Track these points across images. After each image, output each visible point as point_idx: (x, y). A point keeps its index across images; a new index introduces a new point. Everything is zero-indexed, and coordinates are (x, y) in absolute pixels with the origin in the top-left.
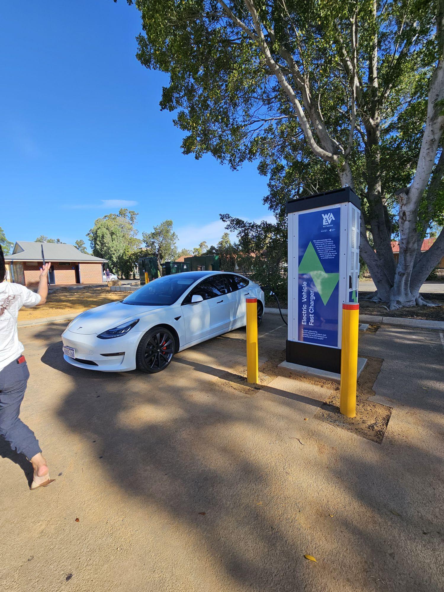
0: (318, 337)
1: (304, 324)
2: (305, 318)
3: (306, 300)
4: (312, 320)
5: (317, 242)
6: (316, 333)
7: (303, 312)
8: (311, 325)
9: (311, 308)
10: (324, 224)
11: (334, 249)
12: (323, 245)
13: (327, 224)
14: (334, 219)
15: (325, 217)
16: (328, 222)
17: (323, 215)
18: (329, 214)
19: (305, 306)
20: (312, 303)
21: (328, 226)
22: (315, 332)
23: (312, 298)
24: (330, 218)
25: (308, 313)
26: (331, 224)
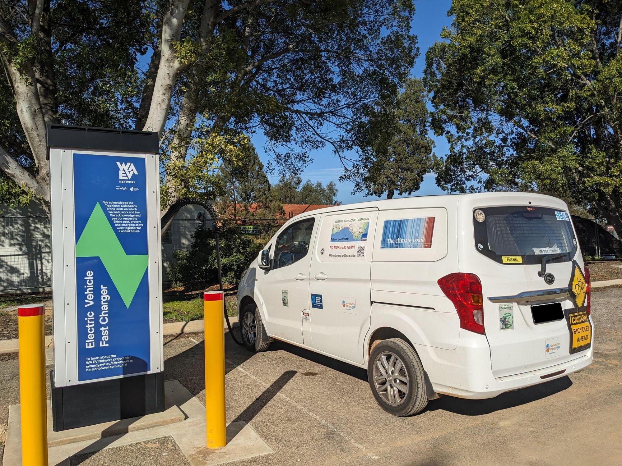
0: (117, 365)
1: (90, 347)
2: (91, 337)
3: (92, 303)
4: (105, 338)
5: (110, 205)
6: (113, 358)
7: (88, 326)
8: (105, 345)
9: (103, 315)
10: (121, 178)
11: (139, 219)
12: (121, 211)
13: (126, 178)
14: (136, 173)
15: (122, 167)
16: (127, 176)
17: (118, 163)
18: (128, 164)
19: (91, 314)
20: (105, 307)
21: (127, 182)
22: (112, 356)
23: (104, 298)
24: (130, 170)
25: (98, 326)
26: (131, 180)
